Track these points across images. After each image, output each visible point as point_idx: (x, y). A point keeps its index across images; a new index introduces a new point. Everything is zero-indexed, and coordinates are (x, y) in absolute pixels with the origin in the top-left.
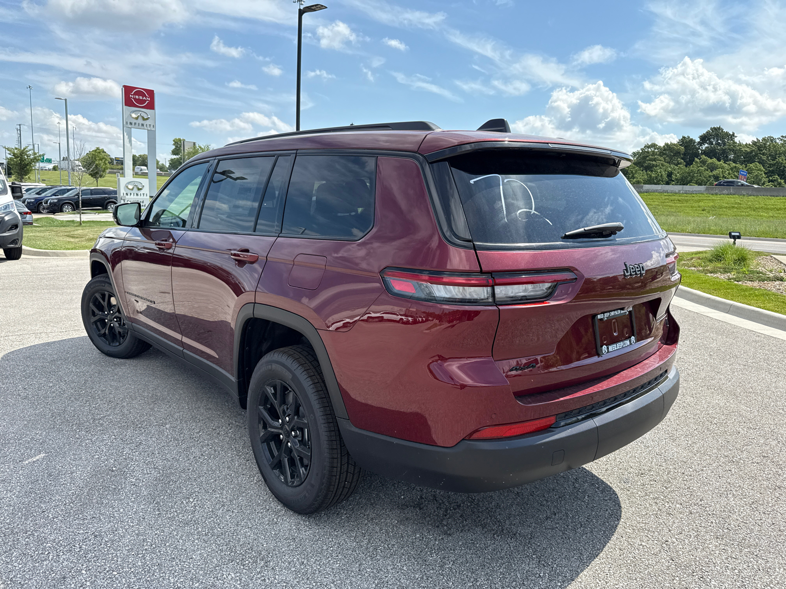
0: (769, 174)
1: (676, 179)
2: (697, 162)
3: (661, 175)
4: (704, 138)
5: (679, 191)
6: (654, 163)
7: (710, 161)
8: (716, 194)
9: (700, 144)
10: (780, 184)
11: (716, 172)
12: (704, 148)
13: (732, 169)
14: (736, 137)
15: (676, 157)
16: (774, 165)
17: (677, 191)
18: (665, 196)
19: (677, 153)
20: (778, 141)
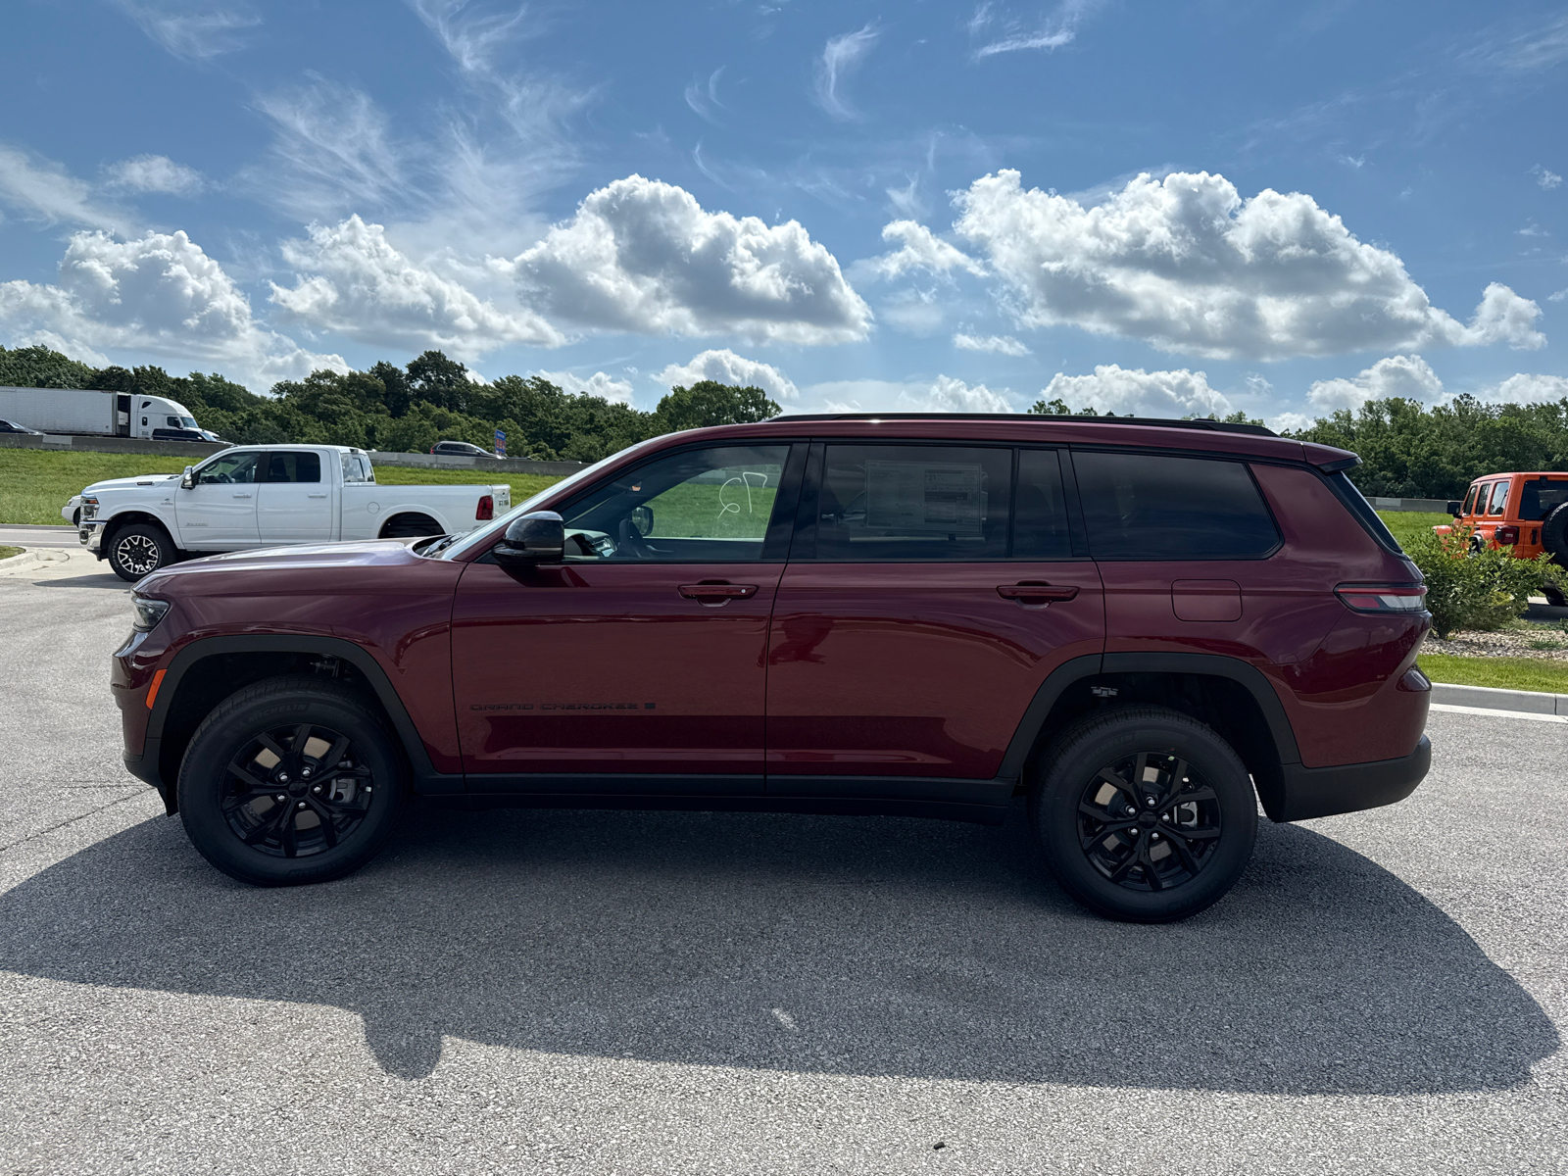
0: (533, 438)
1: (383, 440)
2: (413, 412)
3: (356, 430)
4: (416, 369)
5: (432, 464)
6: (335, 407)
7: (437, 411)
8: (494, 472)
9: (412, 377)
10: (549, 456)
11: (451, 430)
12: (417, 387)
13: (474, 427)
14: (467, 371)
15: (373, 400)
16: (537, 424)
17: (428, 465)
18: (409, 472)
19: (373, 393)
20: (527, 384)
